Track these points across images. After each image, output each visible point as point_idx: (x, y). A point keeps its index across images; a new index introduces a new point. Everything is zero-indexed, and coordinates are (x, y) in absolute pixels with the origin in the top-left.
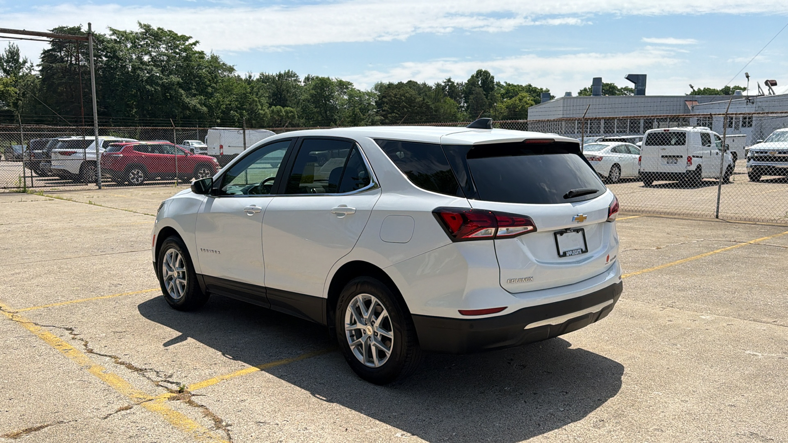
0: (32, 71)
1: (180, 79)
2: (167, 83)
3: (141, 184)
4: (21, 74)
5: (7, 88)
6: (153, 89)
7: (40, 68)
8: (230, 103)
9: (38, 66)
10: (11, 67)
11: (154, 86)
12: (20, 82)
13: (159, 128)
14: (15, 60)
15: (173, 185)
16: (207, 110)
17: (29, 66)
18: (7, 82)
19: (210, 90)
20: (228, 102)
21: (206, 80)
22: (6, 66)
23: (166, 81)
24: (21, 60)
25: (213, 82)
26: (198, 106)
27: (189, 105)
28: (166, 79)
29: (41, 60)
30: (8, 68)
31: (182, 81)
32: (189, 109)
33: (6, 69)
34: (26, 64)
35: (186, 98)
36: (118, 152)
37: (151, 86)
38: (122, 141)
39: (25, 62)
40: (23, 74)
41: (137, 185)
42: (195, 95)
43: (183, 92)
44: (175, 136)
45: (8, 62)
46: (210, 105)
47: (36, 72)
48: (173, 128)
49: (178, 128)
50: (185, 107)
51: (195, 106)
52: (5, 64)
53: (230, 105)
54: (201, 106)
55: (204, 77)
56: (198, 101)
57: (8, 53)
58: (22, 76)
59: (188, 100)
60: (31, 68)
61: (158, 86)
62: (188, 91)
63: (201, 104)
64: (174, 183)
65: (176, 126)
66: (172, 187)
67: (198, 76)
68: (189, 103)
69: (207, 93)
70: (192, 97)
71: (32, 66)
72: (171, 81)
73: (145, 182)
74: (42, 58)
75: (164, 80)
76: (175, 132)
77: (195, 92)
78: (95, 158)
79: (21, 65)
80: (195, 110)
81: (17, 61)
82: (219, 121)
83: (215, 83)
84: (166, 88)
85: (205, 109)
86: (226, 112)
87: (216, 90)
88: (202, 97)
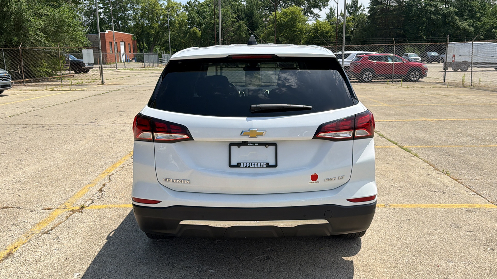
0: (364, 11)
1: (457, 9)
2: (447, 13)
3: (371, 81)
4: (357, 14)
5: (348, 23)
6: (436, 18)
7: (369, 9)
8: (493, 23)
9: (368, 8)
10: (353, 10)
11: (437, 15)
12: (356, 19)
13: (384, 45)
14: (355, 6)
15: (386, 83)
16: (474, 30)
17: (362, 9)
18: (349, 19)
19: (478, 15)
20: (491, 23)
21: (476, 8)
22: (351, 10)
23: (446, 11)
24: (359, 6)
25: (482, 9)
26: (467, 27)
27: (460, 27)
28: (446, 10)
29: (370, 4)
30: (351, 11)
31: (458, 11)
32: (460, 30)
33: (350, 12)
34: (361, 8)
35: (459, 22)
36: (358, 61)
37: (435, 15)
38: (363, 54)
39: (361, 6)
40: (359, 14)
41: (368, 82)
42: (466, 20)
43: (457, 18)
44: (394, 50)
45: (351, 7)
46: (477, 26)
47: (366, 12)
48: (394, 44)
49: (397, 44)
50: (458, 28)
51: (465, 27)
52: (350, 9)
53: (493, 25)
54: (469, 27)
55: (475, 6)
56: (467, 23)
57: (352, 2)
58: (358, 15)
59: (460, 23)
60: (363, 10)
61: (440, 15)
62: (461, 17)
63: (469, 25)
64: (387, 81)
65: (396, 43)
66: (386, 84)
67: (470, 6)
68: (461, 26)
69: (476, 17)
70: (464, 21)
71: (364, 9)
72: (449, 12)
73: (372, 80)
74: (370, 3)
75: (445, 11)
76: (395, 47)
77: (467, 17)
78: (349, 65)
79: (358, 8)
80: (465, 30)
81: (356, 6)
82: (482, 37)
83: (484, 10)
84: (445, 16)
85: (472, 29)
86: (489, 31)
87: (483, 15)
88: (471, 20)
